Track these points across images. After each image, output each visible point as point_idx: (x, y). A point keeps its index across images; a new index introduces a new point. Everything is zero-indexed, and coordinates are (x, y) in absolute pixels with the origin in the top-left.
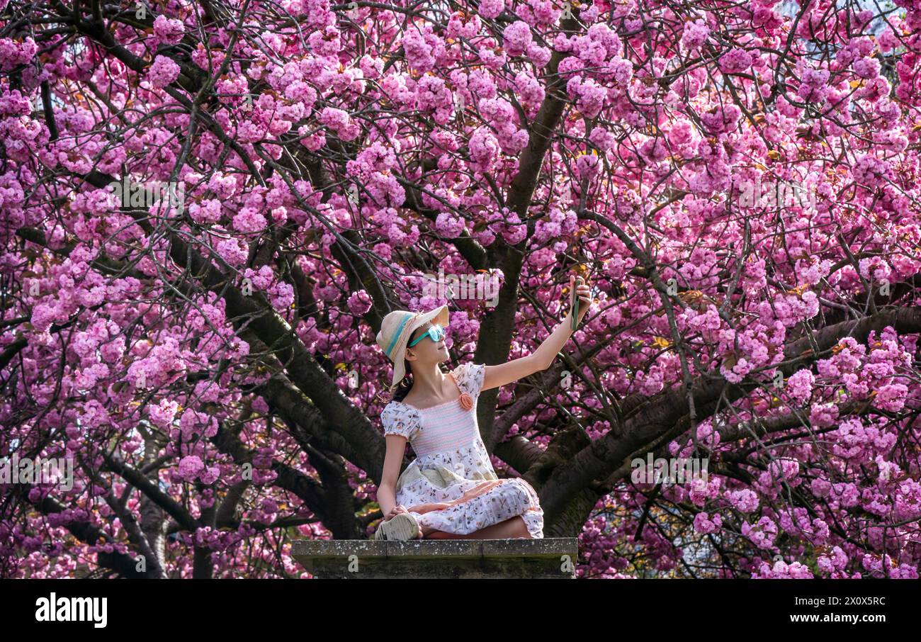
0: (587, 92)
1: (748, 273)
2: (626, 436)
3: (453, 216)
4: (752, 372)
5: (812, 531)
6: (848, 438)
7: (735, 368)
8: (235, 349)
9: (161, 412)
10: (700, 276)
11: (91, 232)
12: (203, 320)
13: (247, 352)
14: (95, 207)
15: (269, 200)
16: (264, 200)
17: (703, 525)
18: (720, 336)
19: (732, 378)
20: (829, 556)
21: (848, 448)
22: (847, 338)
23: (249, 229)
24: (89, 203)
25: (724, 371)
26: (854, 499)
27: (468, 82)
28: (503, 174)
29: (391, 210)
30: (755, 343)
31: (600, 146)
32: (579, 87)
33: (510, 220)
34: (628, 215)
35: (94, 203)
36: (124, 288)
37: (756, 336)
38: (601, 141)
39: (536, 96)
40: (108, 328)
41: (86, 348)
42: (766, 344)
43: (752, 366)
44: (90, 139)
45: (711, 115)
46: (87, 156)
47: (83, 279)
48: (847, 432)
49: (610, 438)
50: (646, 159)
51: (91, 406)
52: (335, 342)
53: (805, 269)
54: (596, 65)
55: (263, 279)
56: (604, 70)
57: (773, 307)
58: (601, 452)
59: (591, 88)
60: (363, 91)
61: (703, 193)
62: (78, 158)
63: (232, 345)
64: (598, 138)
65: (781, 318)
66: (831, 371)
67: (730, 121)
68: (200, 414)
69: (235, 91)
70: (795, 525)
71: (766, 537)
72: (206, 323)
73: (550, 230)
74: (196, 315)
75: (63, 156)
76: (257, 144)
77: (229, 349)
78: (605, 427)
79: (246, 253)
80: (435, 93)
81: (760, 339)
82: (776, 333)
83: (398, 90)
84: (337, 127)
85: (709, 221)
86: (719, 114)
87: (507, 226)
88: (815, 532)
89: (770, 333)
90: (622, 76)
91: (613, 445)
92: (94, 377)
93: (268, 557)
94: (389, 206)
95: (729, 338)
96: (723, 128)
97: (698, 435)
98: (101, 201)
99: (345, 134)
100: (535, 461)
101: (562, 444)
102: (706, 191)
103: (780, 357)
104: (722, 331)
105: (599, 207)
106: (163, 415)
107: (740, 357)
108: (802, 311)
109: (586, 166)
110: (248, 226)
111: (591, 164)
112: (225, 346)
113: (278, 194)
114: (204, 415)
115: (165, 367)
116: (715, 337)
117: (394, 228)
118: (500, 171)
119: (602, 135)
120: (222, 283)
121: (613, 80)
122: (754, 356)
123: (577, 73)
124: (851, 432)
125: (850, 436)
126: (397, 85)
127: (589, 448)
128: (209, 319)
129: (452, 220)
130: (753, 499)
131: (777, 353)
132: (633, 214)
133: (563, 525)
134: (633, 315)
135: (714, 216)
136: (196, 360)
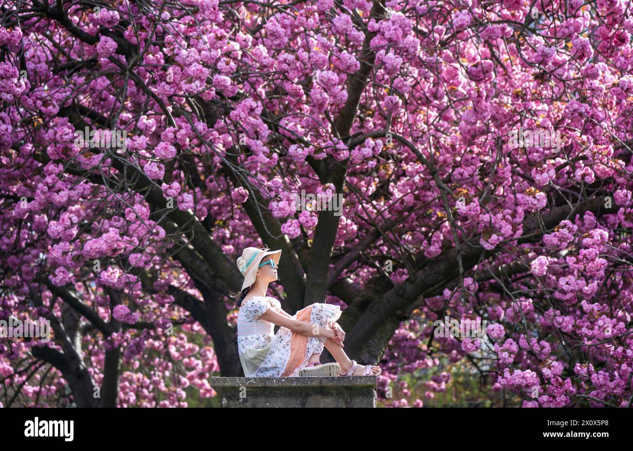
0: (389, 61)
1: (499, 175)
2: (418, 281)
3: (301, 147)
4: (501, 243)
5: (539, 349)
6: (565, 287)
7: (489, 241)
8: (157, 234)
9: (108, 276)
10: (468, 176)
11: (58, 154)
12: (135, 215)
13: (164, 235)
14: (62, 138)
15: (178, 136)
16: (175, 137)
17: (468, 346)
18: (480, 219)
19: (488, 246)
20: (550, 368)
21: (565, 294)
22: (566, 221)
23: (165, 156)
24: (58, 136)
25: (482, 242)
26: (570, 327)
27: (309, 58)
28: (334, 107)
29: (259, 142)
30: (503, 223)
31: (400, 91)
32: (384, 58)
33: (338, 146)
34: (418, 138)
35: (61, 135)
36: (80, 192)
37: (504, 218)
38: (401, 88)
39: (354, 67)
40: (70, 219)
41: (56, 232)
42: (511, 223)
43: (501, 239)
44: (56, 92)
45: (474, 69)
46: (55, 103)
47: (53, 186)
48: (565, 283)
49: (408, 283)
50: (432, 99)
51: (60, 272)
52: (214, 205)
53: (539, 175)
54: (396, 42)
55: (174, 191)
56: (401, 45)
57: (515, 197)
58: (401, 292)
59: (392, 58)
60: (239, 58)
61: (471, 122)
62: (49, 105)
63: (154, 231)
64: (399, 85)
65: (520, 205)
66: (554, 242)
67: (487, 72)
68: (129, 275)
69: (155, 63)
70: (529, 344)
71: (510, 356)
72: (137, 217)
73: (365, 153)
74: (130, 212)
75: (39, 102)
76: (170, 98)
77: (152, 234)
78: (404, 273)
79: (163, 173)
80: (289, 65)
81: (507, 220)
82: (517, 215)
83: (262, 57)
84: (223, 88)
85: (474, 137)
86: (480, 67)
87: (336, 150)
88: (542, 349)
89: (513, 216)
90: (413, 50)
91: (409, 288)
92: (61, 251)
93: (159, 347)
94: (258, 139)
95: (486, 220)
96: (482, 76)
97: (465, 285)
98: (66, 135)
99: (229, 93)
100: (357, 295)
101: (375, 284)
102: (473, 121)
103: (520, 232)
104: (481, 216)
105: (399, 125)
106: (109, 278)
107: (493, 233)
108: (535, 205)
109: (391, 104)
110: (164, 154)
111: (394, 102)
112: (150, 232)
113: (184, 133)
114: (132, 276)
115: (110, 247)
116: (476, 219)
117: (262, 155)
118: (332, 105)
119: (401, 83)
120: (146, 188)
121: (407, 51)
122: (502, 232)
123: (383, 47)
124: (567, 283)
125: (567, 286)
126: (262, 54)
127: (393, 290)
128: (140, 214)
129: (300, 150)
130: (501, 330)
131: (518, 229)
132: (422, 137)
133: (376, 340)
134: (422, 198)
135: (478, 133)
136: (130, 242)
